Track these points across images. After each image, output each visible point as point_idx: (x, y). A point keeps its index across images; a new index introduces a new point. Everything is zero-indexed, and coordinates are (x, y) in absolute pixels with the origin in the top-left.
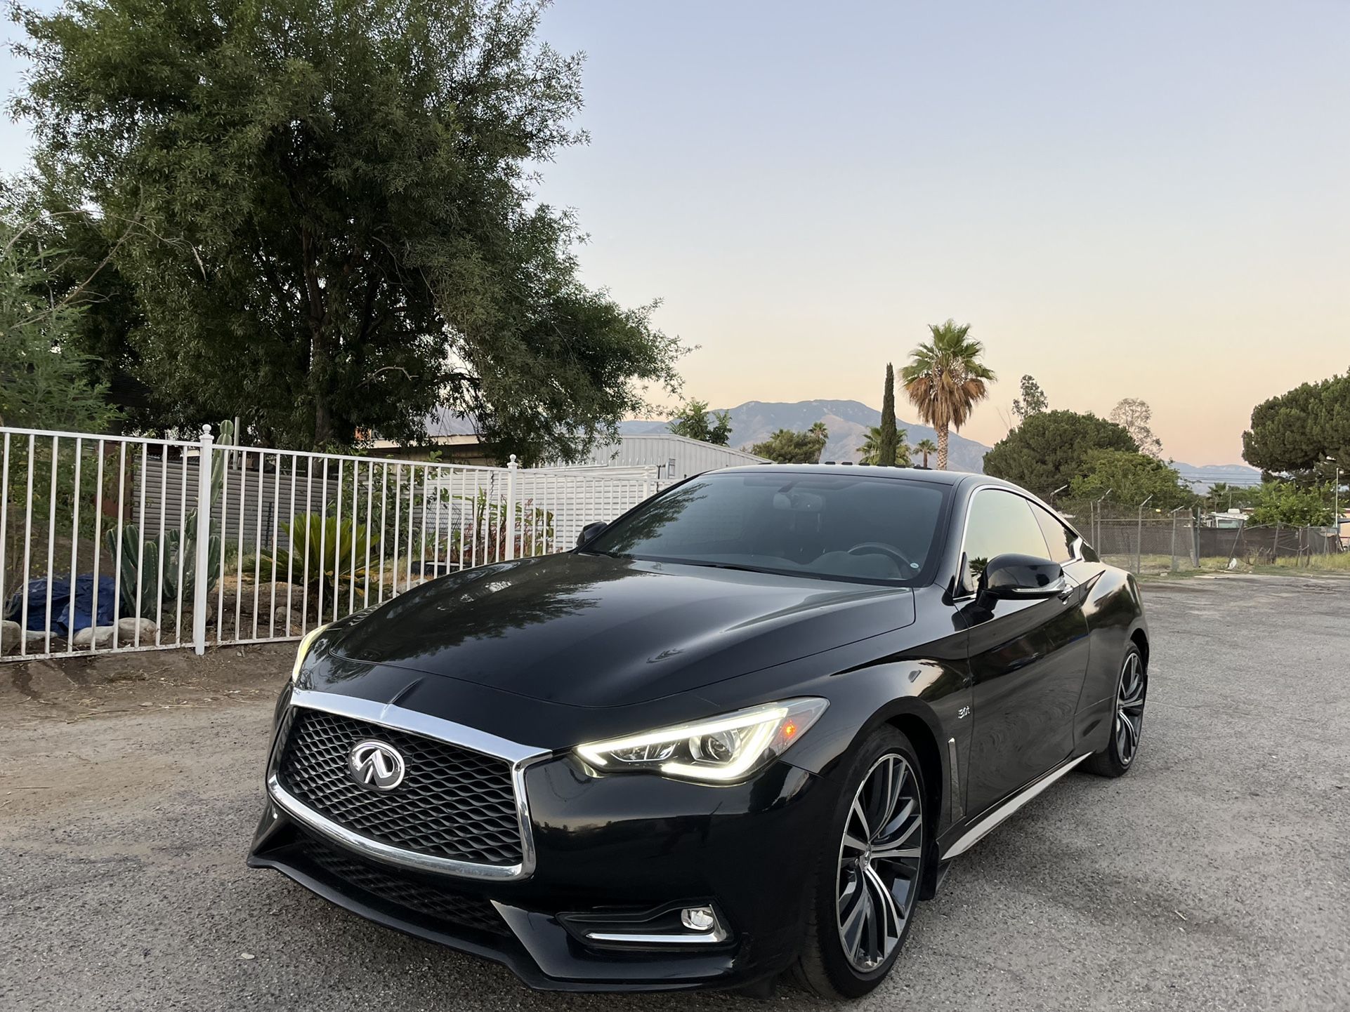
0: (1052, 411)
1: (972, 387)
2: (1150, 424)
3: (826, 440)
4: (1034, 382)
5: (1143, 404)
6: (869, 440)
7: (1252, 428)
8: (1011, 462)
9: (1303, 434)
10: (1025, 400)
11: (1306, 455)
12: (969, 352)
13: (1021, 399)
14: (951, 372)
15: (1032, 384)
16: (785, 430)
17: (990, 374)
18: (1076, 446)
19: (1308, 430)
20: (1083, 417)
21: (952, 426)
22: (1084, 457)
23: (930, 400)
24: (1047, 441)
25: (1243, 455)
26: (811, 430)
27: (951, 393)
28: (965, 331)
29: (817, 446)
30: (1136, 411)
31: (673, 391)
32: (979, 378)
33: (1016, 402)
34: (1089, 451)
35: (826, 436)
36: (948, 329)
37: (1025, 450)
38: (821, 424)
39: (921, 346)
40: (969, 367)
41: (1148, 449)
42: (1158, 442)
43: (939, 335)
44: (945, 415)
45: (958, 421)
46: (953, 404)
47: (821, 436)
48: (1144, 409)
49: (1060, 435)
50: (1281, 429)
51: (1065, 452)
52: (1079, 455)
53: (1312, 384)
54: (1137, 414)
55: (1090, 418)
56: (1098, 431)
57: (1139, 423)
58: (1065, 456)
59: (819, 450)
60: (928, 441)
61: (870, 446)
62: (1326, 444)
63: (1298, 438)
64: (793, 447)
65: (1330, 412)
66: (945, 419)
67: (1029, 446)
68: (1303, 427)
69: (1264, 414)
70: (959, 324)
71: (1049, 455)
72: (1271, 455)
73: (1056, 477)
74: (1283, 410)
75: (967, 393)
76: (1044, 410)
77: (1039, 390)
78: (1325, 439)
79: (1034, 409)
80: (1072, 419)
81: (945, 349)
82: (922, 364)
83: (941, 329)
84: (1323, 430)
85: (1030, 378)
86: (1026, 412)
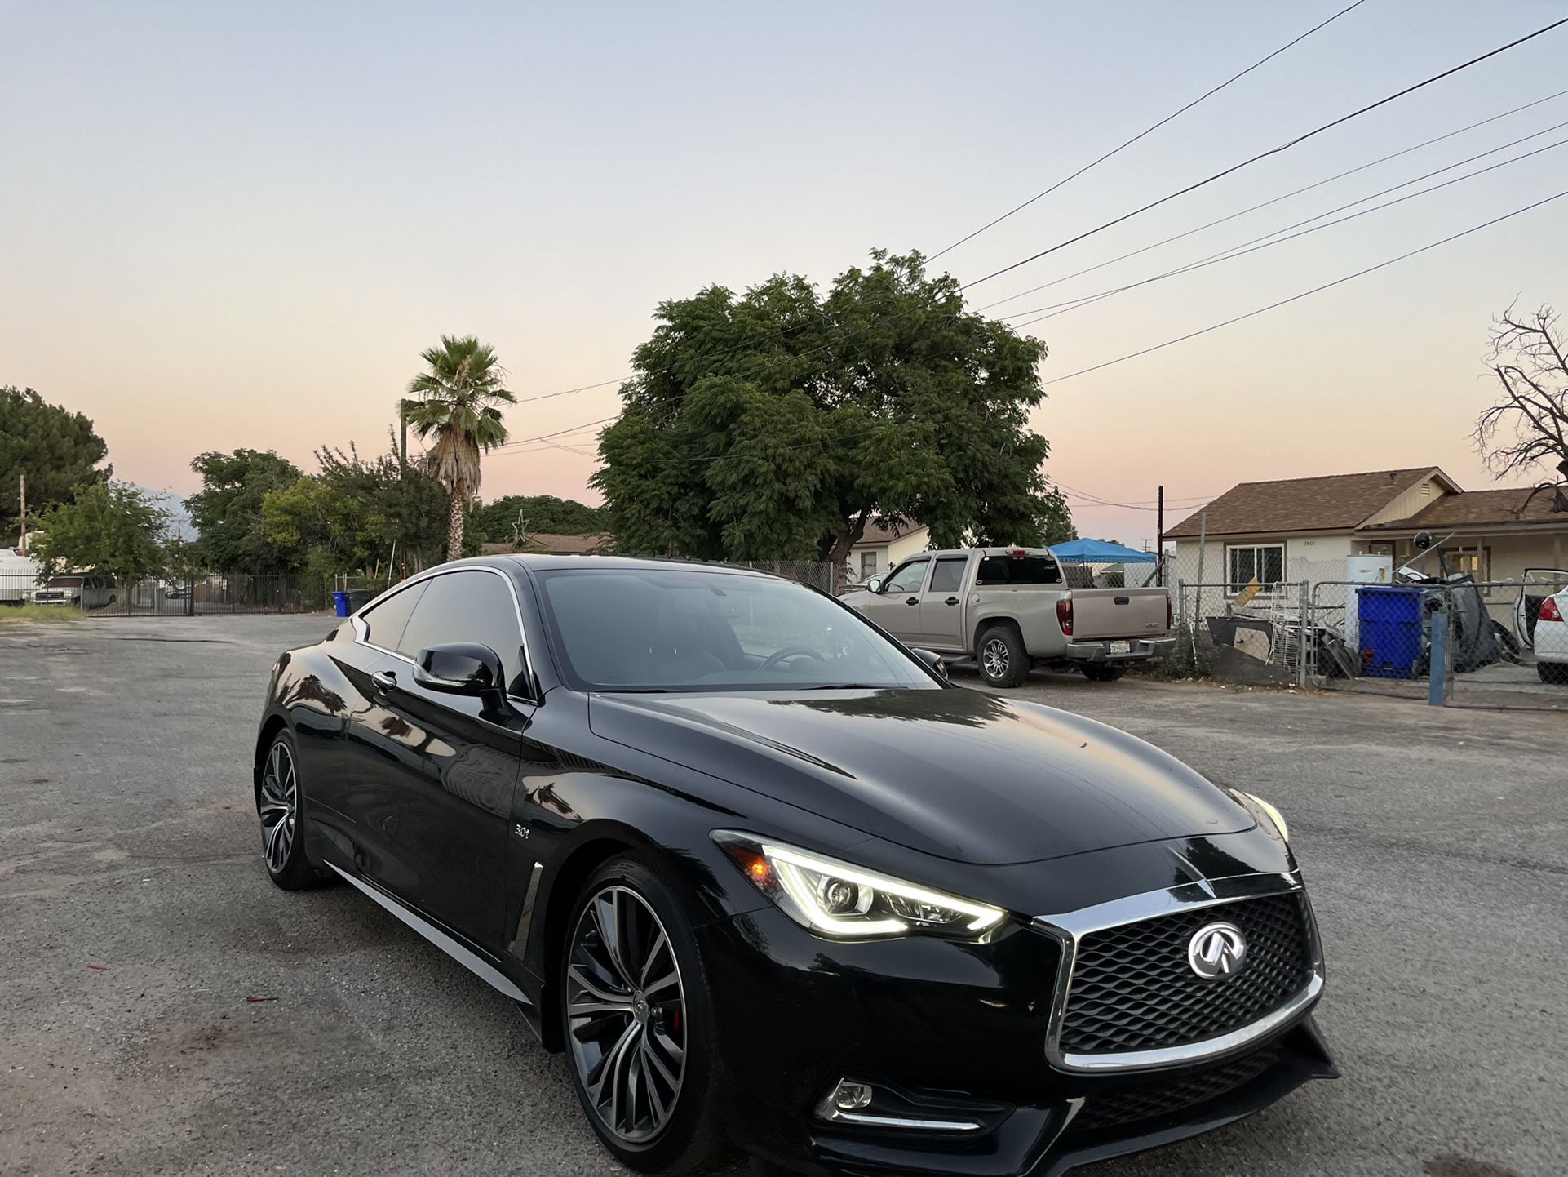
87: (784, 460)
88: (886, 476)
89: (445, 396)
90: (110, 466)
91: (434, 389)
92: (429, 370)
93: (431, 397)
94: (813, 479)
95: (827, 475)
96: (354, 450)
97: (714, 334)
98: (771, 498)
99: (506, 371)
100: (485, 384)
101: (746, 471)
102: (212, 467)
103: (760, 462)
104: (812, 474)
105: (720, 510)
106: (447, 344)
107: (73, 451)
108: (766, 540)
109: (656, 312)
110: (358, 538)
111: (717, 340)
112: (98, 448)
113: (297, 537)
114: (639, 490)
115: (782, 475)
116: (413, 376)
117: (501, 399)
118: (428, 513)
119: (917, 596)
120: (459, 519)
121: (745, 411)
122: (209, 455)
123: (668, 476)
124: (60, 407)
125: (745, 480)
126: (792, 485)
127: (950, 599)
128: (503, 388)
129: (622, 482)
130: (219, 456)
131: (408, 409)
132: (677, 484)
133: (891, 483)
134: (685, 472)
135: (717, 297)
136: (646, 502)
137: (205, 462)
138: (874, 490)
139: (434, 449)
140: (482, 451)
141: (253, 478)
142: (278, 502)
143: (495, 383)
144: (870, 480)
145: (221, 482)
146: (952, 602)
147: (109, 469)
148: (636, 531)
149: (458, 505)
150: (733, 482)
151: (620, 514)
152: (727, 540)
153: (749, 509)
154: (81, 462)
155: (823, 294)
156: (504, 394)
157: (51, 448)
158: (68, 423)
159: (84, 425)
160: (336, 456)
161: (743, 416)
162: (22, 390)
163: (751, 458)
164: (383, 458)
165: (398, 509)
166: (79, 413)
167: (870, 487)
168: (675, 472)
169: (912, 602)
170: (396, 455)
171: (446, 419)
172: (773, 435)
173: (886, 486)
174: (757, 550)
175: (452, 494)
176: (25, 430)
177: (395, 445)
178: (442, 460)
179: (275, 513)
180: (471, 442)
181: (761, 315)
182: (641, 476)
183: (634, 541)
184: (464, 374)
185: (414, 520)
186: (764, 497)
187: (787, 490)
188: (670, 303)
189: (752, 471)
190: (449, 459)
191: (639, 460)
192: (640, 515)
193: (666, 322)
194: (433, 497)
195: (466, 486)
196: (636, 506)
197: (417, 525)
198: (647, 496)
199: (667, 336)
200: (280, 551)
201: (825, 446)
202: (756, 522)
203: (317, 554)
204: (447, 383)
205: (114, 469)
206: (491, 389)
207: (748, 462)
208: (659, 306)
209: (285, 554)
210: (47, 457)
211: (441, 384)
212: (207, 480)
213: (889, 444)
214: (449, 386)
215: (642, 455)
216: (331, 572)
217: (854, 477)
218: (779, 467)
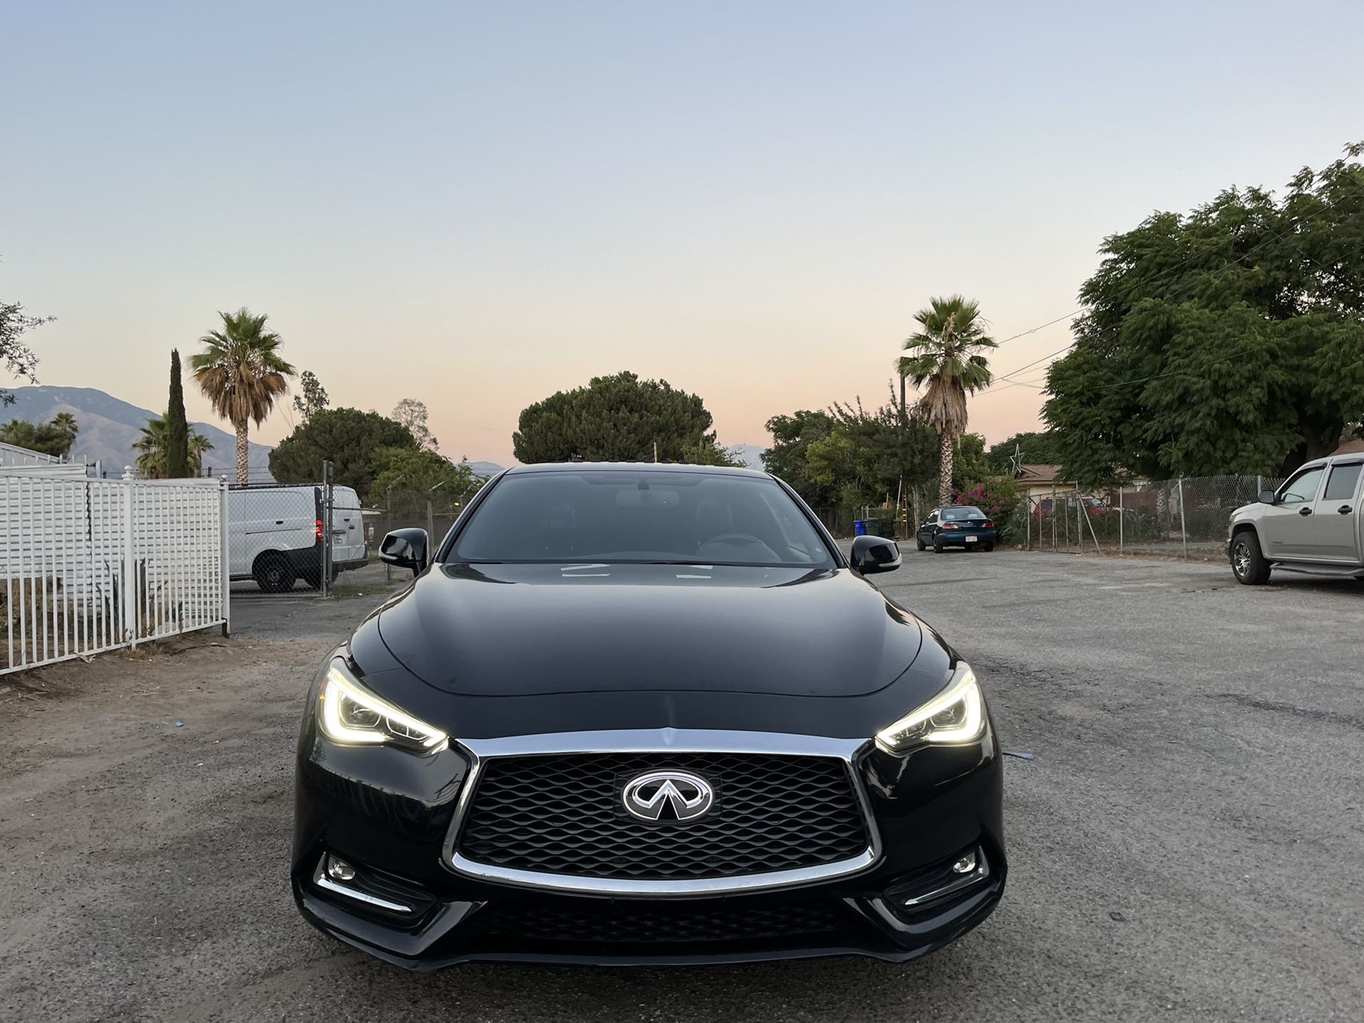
0: (338, 409)
1: (272, 381)
2: (427, 424)
3: (76, 434)
4: (315, 378)
5: (420, 405)
6: (147, 435)
7: (520, 429)
8: (299, 460)
9: (560, 435)
10: (306, 396)
11: (562, 453)
12: (267, 344)
13: (302, 394)
14: (248, 364)
15: (313, 380)
16: (19, 422)
17: (291, 369)
18: (362, 443)
19: (564, 432)
20: (367, 415)
21: (251, 422)
22: (372, 455)
23: (226, 393)
24: (335, 439)
25: (515, 453)
26: (54, 422)
27: (251, 385)
28: (262, 321)
29: (66, 441)
30: (415, 411)
31: (22, 371)
32: (279, 372)
33: (297, 398)
34: (376, 449)
35: (75, 429)
36: (243, 318)
37: (313, 448)
38: (67, 415)
39: (213, 333)
40: (269, 360)
41: (427, 446)
42: (435, 441)
43: (232, 325)
44: (244, 409)
45: (259, 417)
46: (252, 398)
47: (68, 429)
48: (421, 410)
49: (347, 433)
50: (544, 431)
51: (353, 449)
52: (367, 452)
53: (564, 392)
54: (416, 414)
55: (374, 416)
56: (383, 429)
57: (418, 422)
58: (353, 453)
59: (69, 445)
60: (201, 437)
61: (149, 442)
62: (578, 445)
63: (558, 438)
64: (33, 441)
65: (579, 417)
66: (244, 414)
67: (316, 444)
68: (560, 429)
69: (530, 417)
70: (254, 314)
71: (336, 453)
72: (537, 453)
73: (345, 475)
74: (545, 414)
75: (269, 388)
76: (325, 407)
77: (320, 387)
78: (577, 440)
79: (315, 405)
80: (358, 416)
81: (241, 339)
82: (216, 352)
83: (235, 318)
84: (574, 431)
85: (311, 374)
86: (308, 408)
87: (1220, 376)
88: (1348, 381)
89: (933, 350)
90: (715, 432)
91: (925, 344)
92: (921, 329)
93: (923, 352)
94: (1257, 392)
95: (1275, 387)
96: (859, 403)
97: (1158, 260)
98: (1209, 415)
99: (985, 323)
100: (969, 335)
101: (1181, 390)
102: (781, 427)
103: (1194, 379)
104: (1256, 387)
105: (1156, 430)
106: (935, 304)
107: (691, 423)
108: (1208, 458)
109: (1101, 248)
110: (879, 477)
111: (1160, 266)
112: (705, 419)
113: (832, 478)
114: (1080, 417)
115: (1219, 390)
116: (908, 336)
117: (983, 346)
118: (921, 452)
119: (1310, 506)
120: (948, 455)
121: (1179, 331)
122: (778, 418)
123: (1110, 402)
124: (682, 391)
125: (1182, 399)
126: (1233, 401)
127: (1344, 507)
128: (986, 336)
129: (1064, 411)
130: (784, 417)
131: (905, 365)
132: (1120, 409)
133: (1355, 388)
134: (1128, 396)
135: (1165, 223)
136: (1087, 428)
137: (775, 424)
138: (1335, 397)
139: (926, 396)
140: (967, 393)
141: (805, 433)
142: (817, 450)
143: (978, 334)
144: (1329, 387)
145: (787, 437)
146: (1345, 510)
147: (714, 434)
148: (1078, 456)
149: (947, 443)
150: (1168, 403)
151: (1063, 440)
152: (1164, 459)
153: (1186, 428)
154: (696, 430)
155: (1280, 200)
156: (986, 342)
157: (677, 421)
158: (687, 402)
159: (697, 402)
160: (845, 410)
161: (1174, 337)
162: (657, 381)
163: (1185, 377)
164: (884, 409)
165: (893, 449)
166: (694, 394)
167: (1330, 393)
168: (1117, 397)
169: (1306, 512)
170: (895, 404)
171: (935, 370)
172: (1209, 352)
173: (1348, 391)
174: (1201, 468)
175: (942, 433)
176: (659, 410)
177: (894, 396)
178: (932, 406)
179: (815, 459)
180: (958, 388)
181: (1208, 232)
182: (1082, 404)
183: (1076, 465)
184: (950, 329)
185: (909, 458)
186: (1201, 414)
187: (1227, 406)
188: (1116, 237)
189: (1186, 390)
190: (938, 404)
191: (1079, 388)
192: (1082, 440)
193: (1111, 256)
194: (926, 438)
195: (954, 426)
196: (1078, 432)
197: (912, 462)
198: (1089, 422)
199: (1112, 269)
200: (821, 490)
201: (1273, 355)
202: (1194, 439)
203: (848, 491)
204: (937, 338)
205: (717, 434)
206: (974, 339)
207: (1183, 381)
208: (1104, 241)
209: (826, 492)
210: (674, 428)
211: (930, 340)
212: (776, 437)
213: (1352, 347)
214: (938, 341)
215: (1083, 383)
216: (858, 505)
217: (1311, 386)
218: (1216, 382)
